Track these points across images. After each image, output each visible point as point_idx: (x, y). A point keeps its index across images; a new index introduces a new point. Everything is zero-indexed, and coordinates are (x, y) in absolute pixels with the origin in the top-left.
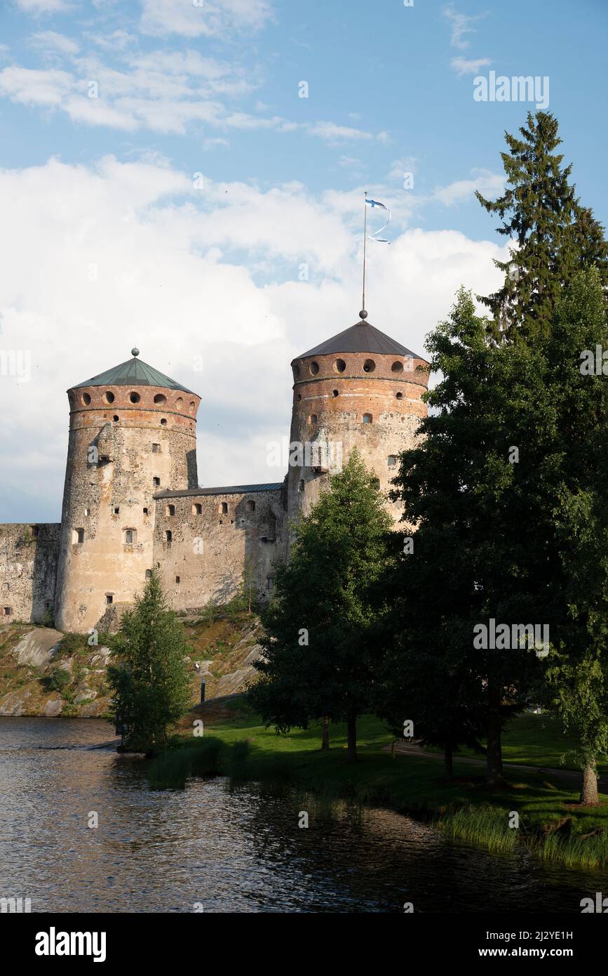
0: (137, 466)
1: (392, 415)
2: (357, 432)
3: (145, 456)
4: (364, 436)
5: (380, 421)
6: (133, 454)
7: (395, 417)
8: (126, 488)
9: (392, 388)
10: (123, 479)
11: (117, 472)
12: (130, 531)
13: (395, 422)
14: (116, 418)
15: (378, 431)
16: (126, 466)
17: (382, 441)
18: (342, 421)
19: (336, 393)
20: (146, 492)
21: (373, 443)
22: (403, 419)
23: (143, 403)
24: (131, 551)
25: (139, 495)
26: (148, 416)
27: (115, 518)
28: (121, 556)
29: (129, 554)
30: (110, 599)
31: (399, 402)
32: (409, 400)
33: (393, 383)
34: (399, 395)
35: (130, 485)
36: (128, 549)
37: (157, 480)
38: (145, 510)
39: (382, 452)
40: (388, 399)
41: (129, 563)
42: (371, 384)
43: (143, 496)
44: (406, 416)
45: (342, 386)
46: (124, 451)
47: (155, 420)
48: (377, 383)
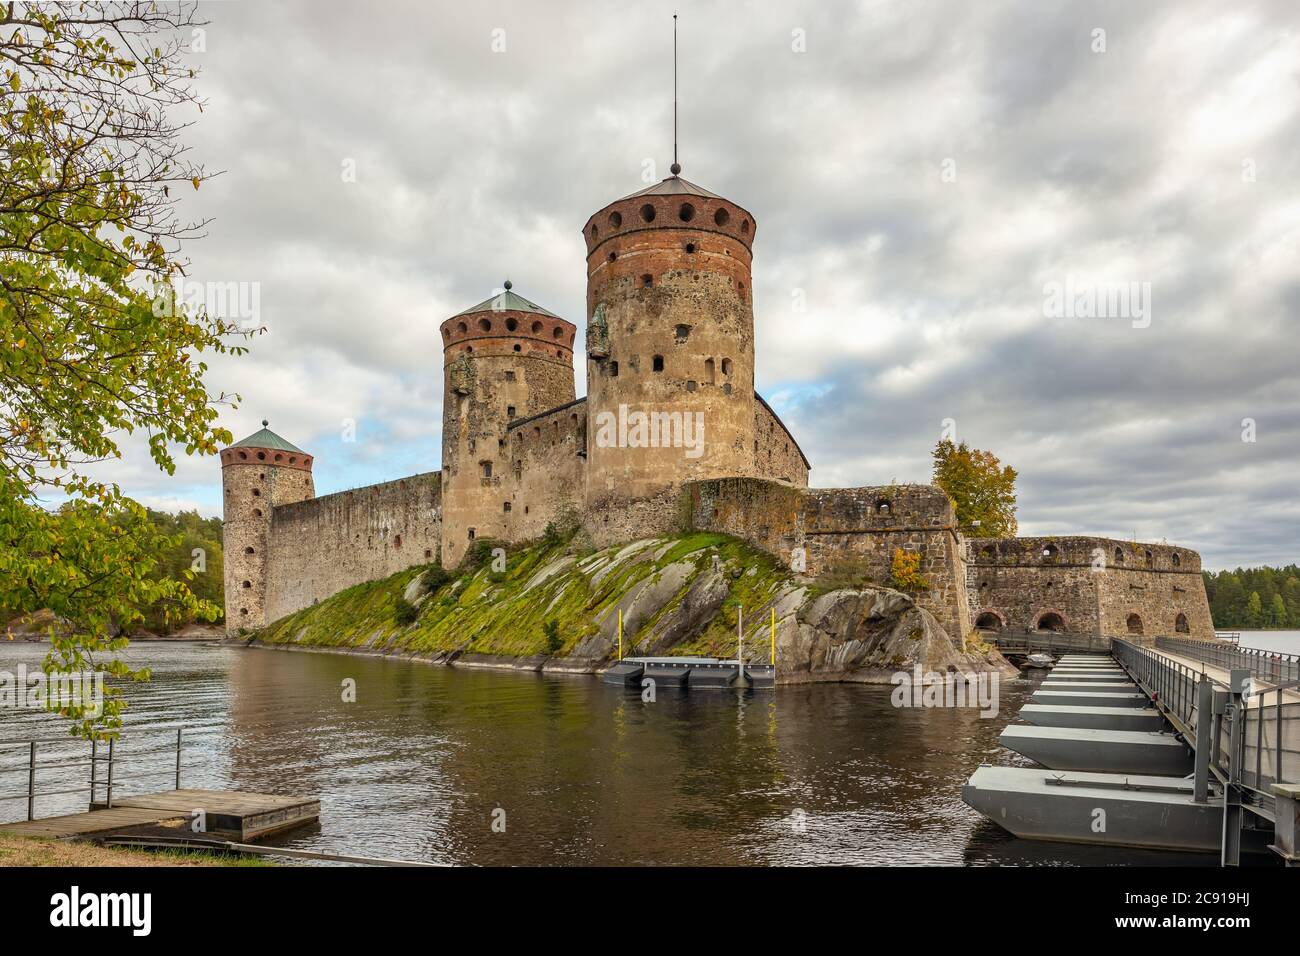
0: (490, 397)
1: (679, 274)
2: (635, 301)
3: (498, 386)
4: (643, 304)
5: (663, 283)
6: (486, 384)
7: (684, 277)
8: (481, 420)
9: (679, 239)
10: (477, 412)
11: (472, 405)
12: (486, 465)
13: (684, 283)
14: (470, 349)
15: (662, 295)
16: (480, 398)
17: (667, 307)
18: (619, 289)
19: (613, 257)
20: (500, 423)
21: (654, 312)
22: (696, 278)
23: (495, 330)
24: (488, 484)
25: (494, 427)
26: (498, 343)
27: (472, 452)
28: (479, 490)
29: (487, 488)
30: (472, 533)
31: (690, 257)
32: (706, 253)
33: (681, 234)
34: (690, 249)
35: (484, 417)
36: (486, 483)
37: (511, 409)
38: (501, 442)
39: (667, 321)
40: (674, 255)
41: (487, 497)
42: (651, 236)
43: (497, 427)
44: (701, 274)
45: (618, 246)
46: (478, 382)
47: (508, 346)
48: (658, 234)
